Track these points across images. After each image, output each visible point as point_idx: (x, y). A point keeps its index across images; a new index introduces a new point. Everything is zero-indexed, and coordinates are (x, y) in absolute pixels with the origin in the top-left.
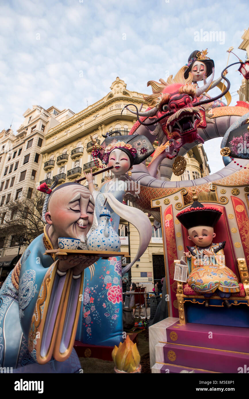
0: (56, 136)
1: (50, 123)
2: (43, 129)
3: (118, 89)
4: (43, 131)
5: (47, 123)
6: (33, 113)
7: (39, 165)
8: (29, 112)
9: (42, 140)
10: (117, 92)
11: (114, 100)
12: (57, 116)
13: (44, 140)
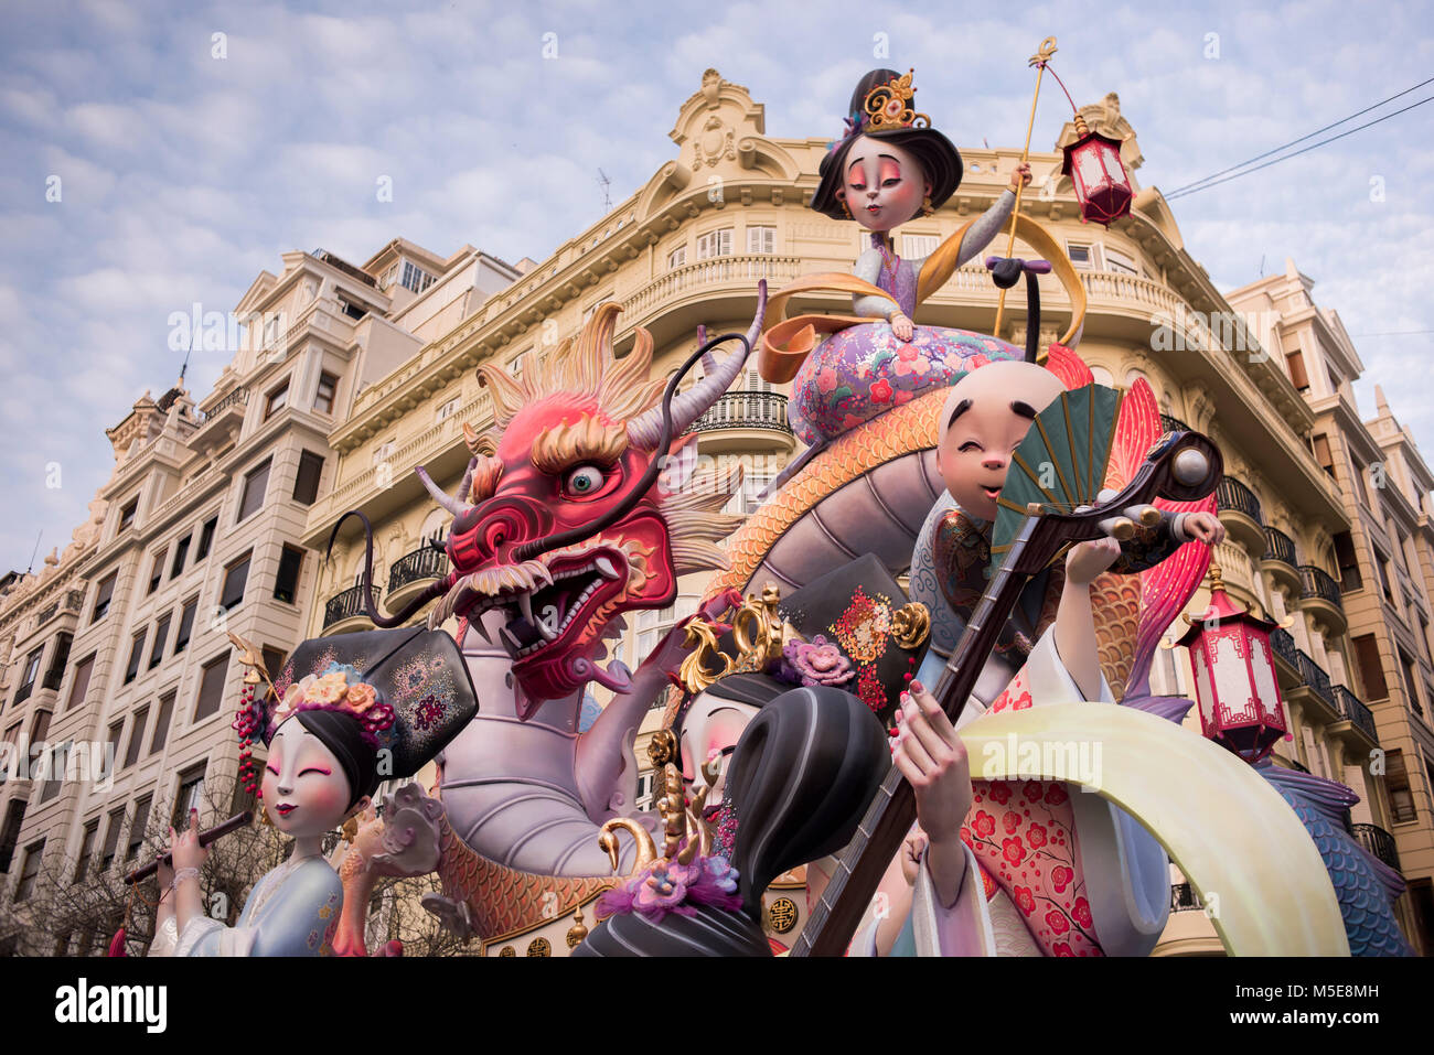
0: (449, 394)
1: (364, 354)
2: (326, 392)
3: (711, 140)
4: (324, 404)
5: (348, 355)
6: (283, 302)
7: (303, 614)
8: (264, 291)
9: (322, 459)
10: (706, 158)
11: (691, 208)
12: (421, 295)
13: (332, 460)
